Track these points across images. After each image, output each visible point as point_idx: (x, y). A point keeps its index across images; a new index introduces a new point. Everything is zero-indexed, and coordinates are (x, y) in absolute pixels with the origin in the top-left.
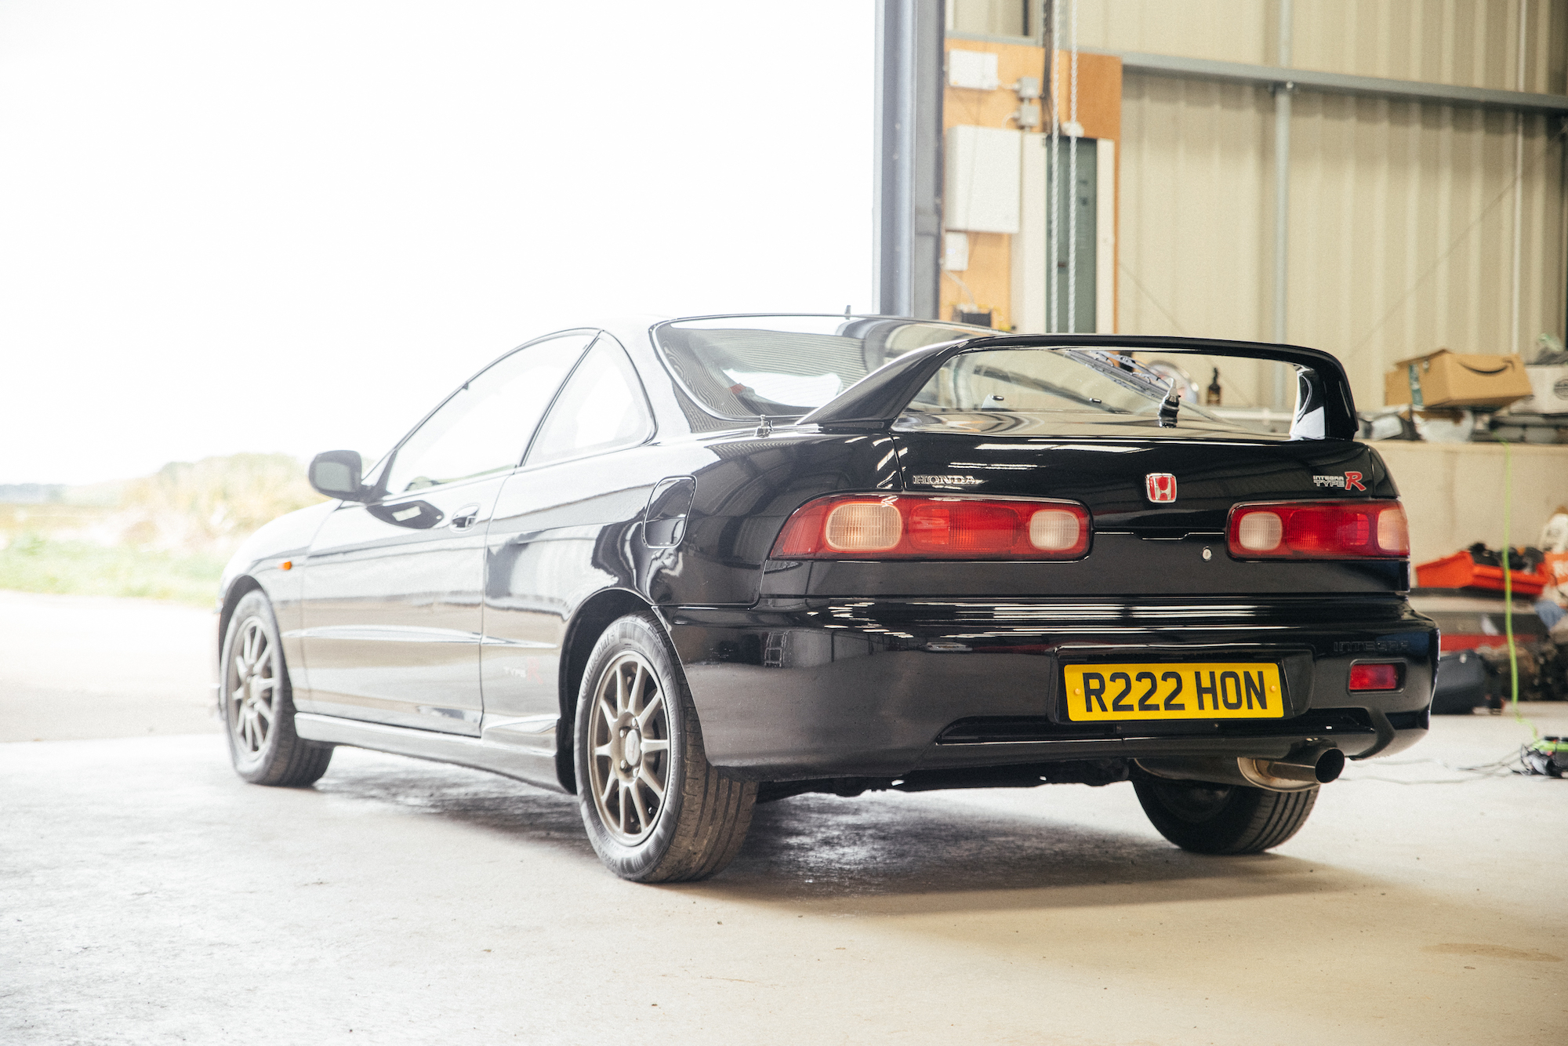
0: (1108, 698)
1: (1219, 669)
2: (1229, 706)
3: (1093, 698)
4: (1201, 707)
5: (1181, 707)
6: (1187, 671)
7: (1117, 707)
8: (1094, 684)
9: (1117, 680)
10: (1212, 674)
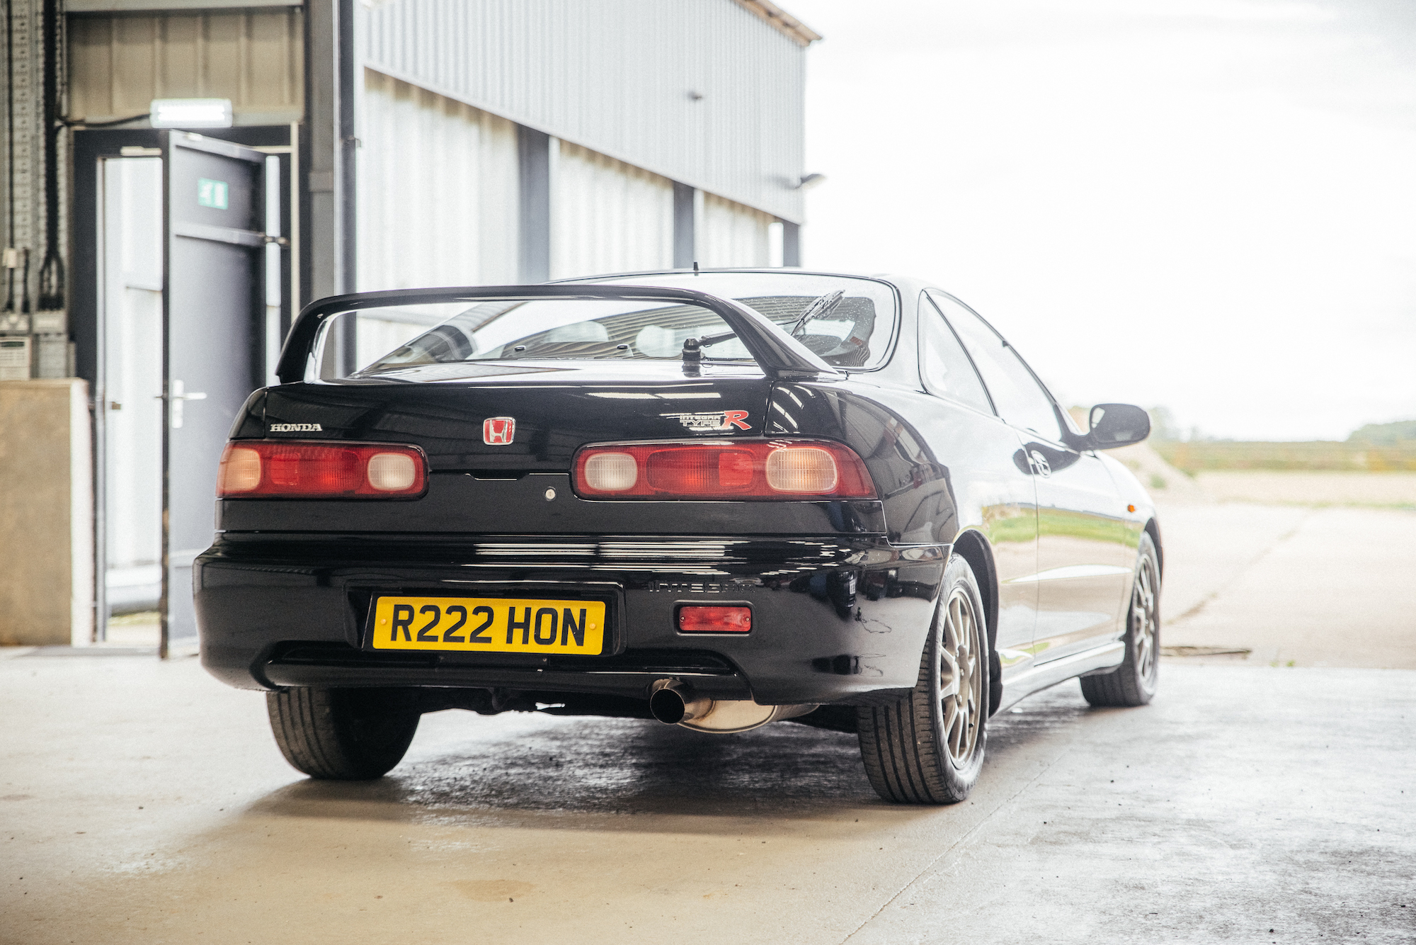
0: (414, 629)
1: (536, 605)
2: (539, 640)
3: (400, 628)
4: (509, 640)
5: (488, 640)
6: (501, 608)
7: (421, 637)
8: (404, 615)
9: (427, 612)
10: (528, 611)
